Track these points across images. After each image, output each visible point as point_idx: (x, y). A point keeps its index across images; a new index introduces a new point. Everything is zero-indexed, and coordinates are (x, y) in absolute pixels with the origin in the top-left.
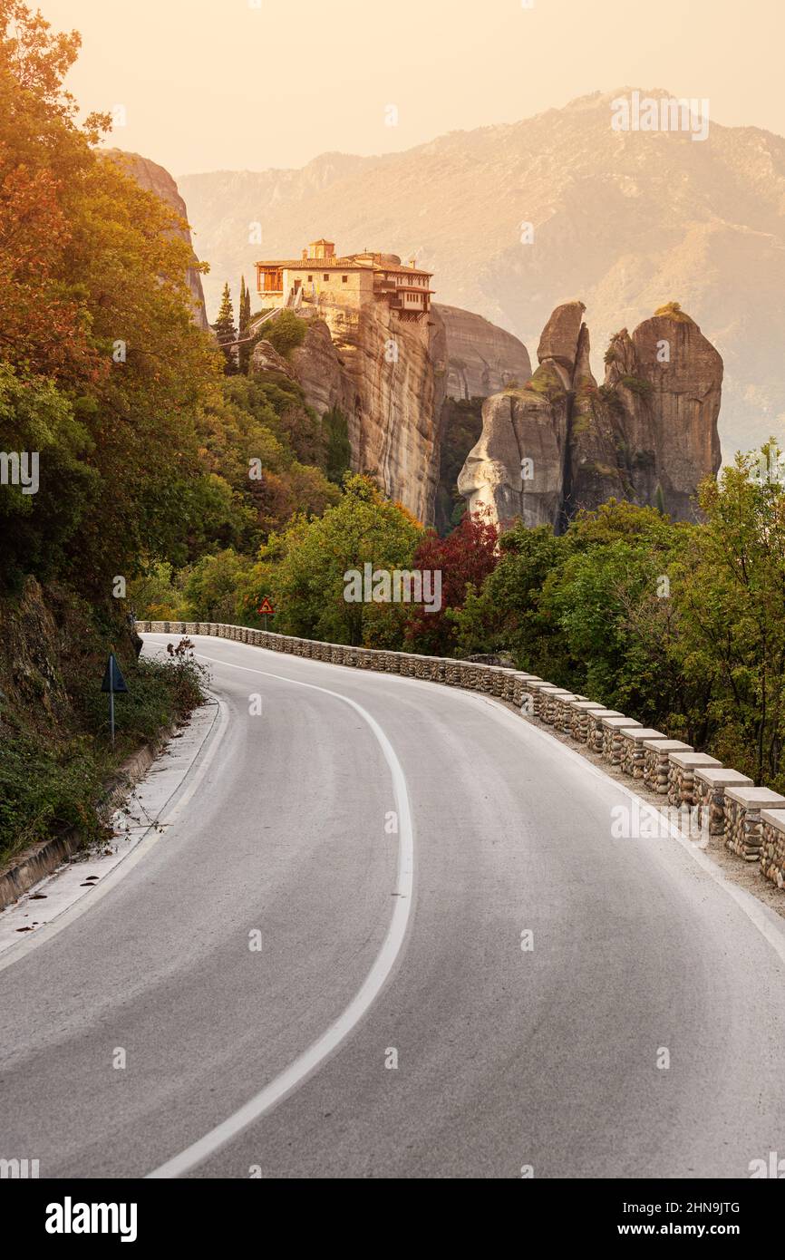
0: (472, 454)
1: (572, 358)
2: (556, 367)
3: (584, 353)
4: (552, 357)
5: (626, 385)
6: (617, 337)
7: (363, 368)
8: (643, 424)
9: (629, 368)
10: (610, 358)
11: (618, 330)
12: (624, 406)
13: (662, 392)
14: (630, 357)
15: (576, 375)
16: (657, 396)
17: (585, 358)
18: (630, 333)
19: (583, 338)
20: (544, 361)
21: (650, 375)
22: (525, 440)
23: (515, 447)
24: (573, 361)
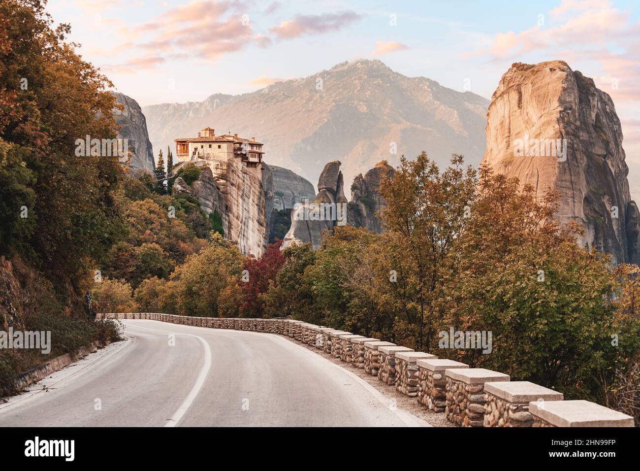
0: (286, 236)
1: (335, 188)
2: (327, 193)
3: (341, 186)
4: (325, 188)
5: (362, 201)
6: (357, 178)
7: (229, 191)
8: (371, 220)
9: (363, 193)
10: (354, 188)
11: (357, 175)
12: (361, 212)
13: (379, 204)
14: (364, 188)
15: (337, 197)
16: (377, 206)
17: (341, 188)
18: (363, 176)
19: (340, 178)
20: (321, 190)
21: (373, 196)
22: (312, 229)
23: (307, 232)
24: (335, 190)
